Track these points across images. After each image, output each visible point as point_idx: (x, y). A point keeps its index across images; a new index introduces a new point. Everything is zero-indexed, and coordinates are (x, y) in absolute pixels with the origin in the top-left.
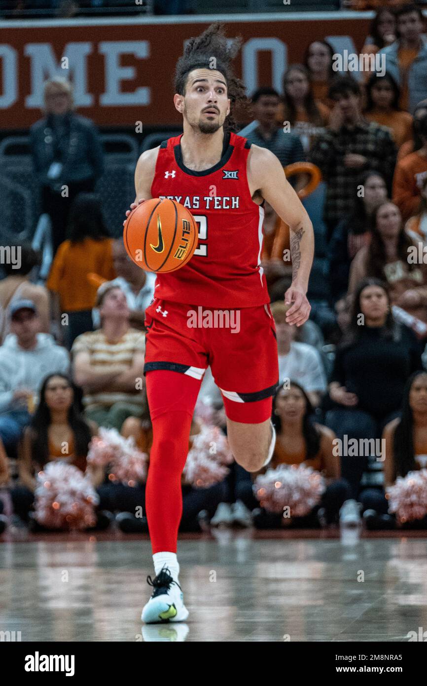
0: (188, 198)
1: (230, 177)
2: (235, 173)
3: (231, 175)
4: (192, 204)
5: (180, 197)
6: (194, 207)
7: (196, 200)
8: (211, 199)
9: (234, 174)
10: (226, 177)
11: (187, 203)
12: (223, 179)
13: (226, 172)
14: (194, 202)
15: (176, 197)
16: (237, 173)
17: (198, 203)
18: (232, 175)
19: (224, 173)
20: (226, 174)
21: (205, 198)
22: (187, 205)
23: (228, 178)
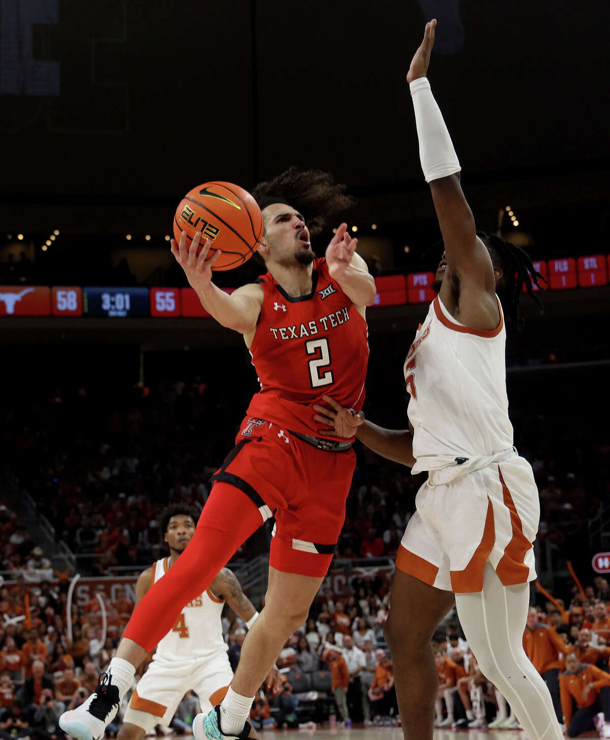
0: (302, 326)
1: (327, 294)
2: (330, 287)
3: (327, 292)
4: (309, 331)
5: (294, 327)
6: (312, 333)
7: (312, 325)
8: (326, 319)
9: (329, 289)
10: (324, 296)
11: (303, 331)
12: (323, 300)
13: (322, 292)
14: (311, 328)
15: (289, 328)
16: (331, 287)
17: (315, 327)
18: (328, 290)
19: (320, 294)
20: (322, 295)
21: (321, 320)
22: (304, 333)
23: (326, 297)
